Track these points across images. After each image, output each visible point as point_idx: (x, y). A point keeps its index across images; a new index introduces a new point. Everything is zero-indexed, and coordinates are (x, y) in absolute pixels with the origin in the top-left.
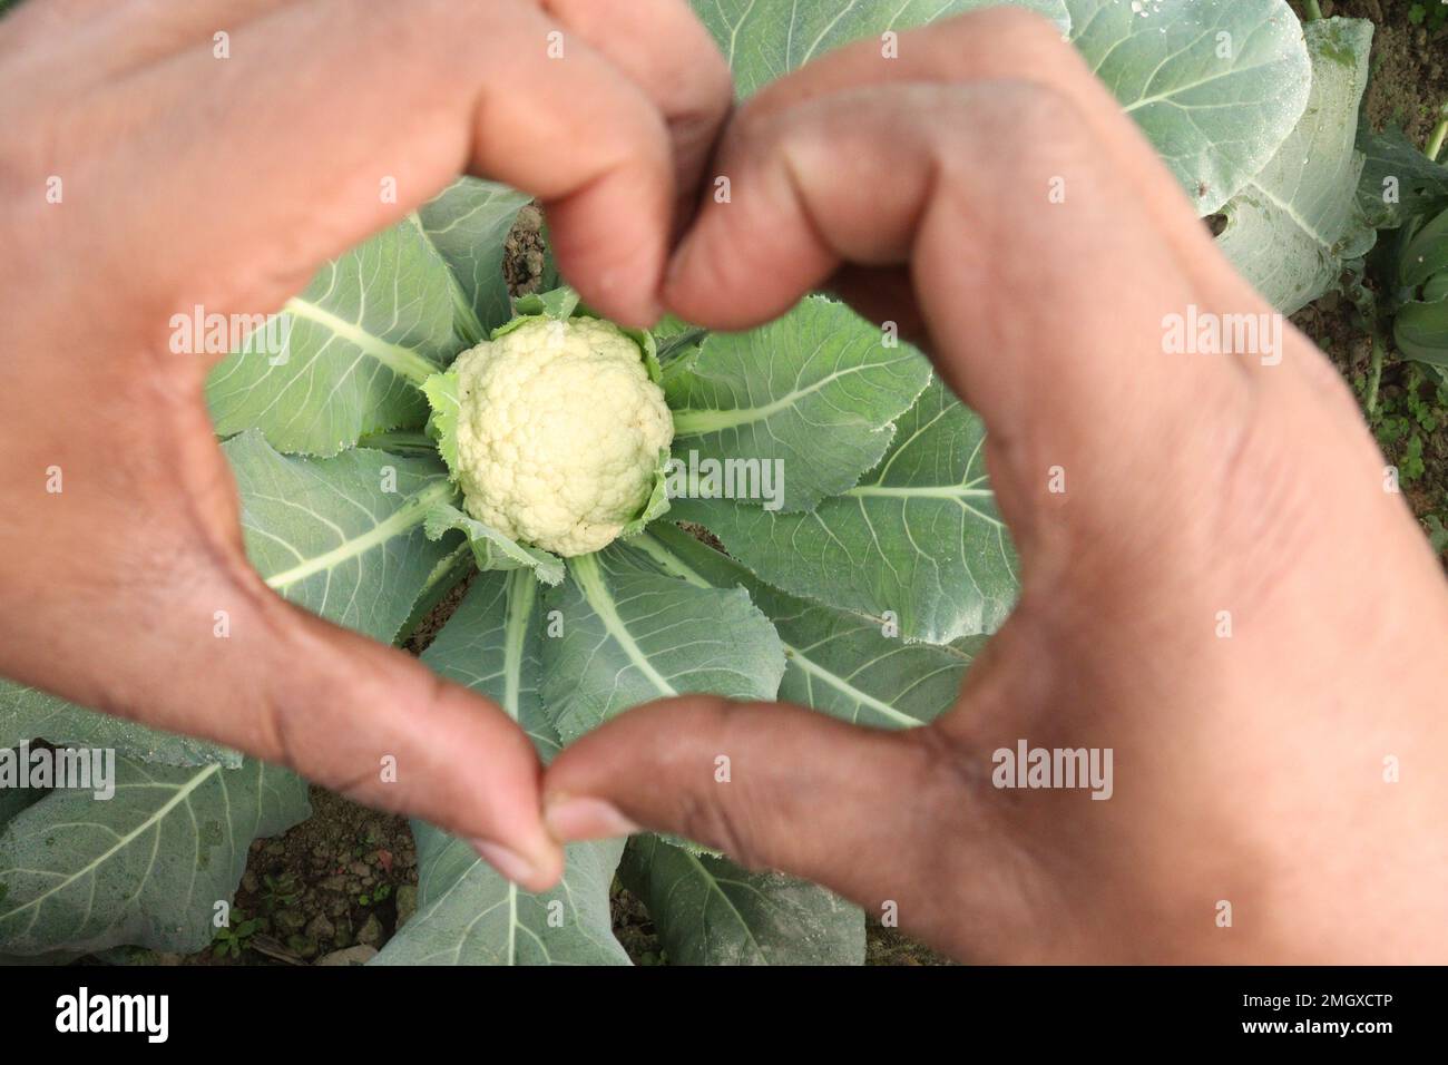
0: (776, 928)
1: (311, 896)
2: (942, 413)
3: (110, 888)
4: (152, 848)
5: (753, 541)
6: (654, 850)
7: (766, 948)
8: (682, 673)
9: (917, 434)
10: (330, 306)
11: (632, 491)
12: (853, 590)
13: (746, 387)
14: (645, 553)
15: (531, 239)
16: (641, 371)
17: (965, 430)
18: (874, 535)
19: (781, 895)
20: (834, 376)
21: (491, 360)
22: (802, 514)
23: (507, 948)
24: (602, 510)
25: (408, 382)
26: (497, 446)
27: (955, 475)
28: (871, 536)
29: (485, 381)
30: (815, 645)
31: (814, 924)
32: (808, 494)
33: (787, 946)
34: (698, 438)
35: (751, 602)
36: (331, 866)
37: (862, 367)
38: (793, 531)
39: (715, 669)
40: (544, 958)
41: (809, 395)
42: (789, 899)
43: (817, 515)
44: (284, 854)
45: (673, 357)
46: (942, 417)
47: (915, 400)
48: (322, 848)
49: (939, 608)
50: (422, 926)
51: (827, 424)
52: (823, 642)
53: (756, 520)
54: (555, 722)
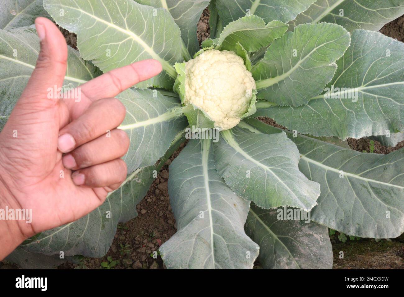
0: (300, 251)
1: (134, 254)
2: (353, 63)
3: (74, 233)
4: (87, 221)
5: (286, 118)
6: (255, 227)
7: (297, 258)
8: (265, 159)
9: (344, 72)
10: (144, 38)
11: (243, 106)
12: (323, 128)
13: (281, 65)
14: (248, 130)
15: (203, 33)
16: (244, 67)
17: (362, 67)
18: (330, 108)
19: (301, 239)
20: (315, 50)
21: (194, 64)
22: (303, 105)
23: (211, 241)
24: (233, 112)
25: (167, 73)
26: (197, 91)
27: (358, 84)
28: (329, 108)
29: (192, 70)
30: (309, 152)
31: (314, 249)
32: (305, 98)
33: (304, 257)
34: (264, 89)
35: (287, 137)
36: (141, 244)
37: (325, 44)
38: (300, 112)
39: (276, 156)
40: (224, 243)
41: (306, 59)
42: (304, 241)
43: (308, 106)
44: (125, 240)
45: (254, 64)
46: (353, 64)
47: (345, 52)
48: (138, 238)
49: (356, 126)
50: (181, 233)
51: (313, 68)
52: (313, 150)
53: (287, 111)
54: (222, 175)
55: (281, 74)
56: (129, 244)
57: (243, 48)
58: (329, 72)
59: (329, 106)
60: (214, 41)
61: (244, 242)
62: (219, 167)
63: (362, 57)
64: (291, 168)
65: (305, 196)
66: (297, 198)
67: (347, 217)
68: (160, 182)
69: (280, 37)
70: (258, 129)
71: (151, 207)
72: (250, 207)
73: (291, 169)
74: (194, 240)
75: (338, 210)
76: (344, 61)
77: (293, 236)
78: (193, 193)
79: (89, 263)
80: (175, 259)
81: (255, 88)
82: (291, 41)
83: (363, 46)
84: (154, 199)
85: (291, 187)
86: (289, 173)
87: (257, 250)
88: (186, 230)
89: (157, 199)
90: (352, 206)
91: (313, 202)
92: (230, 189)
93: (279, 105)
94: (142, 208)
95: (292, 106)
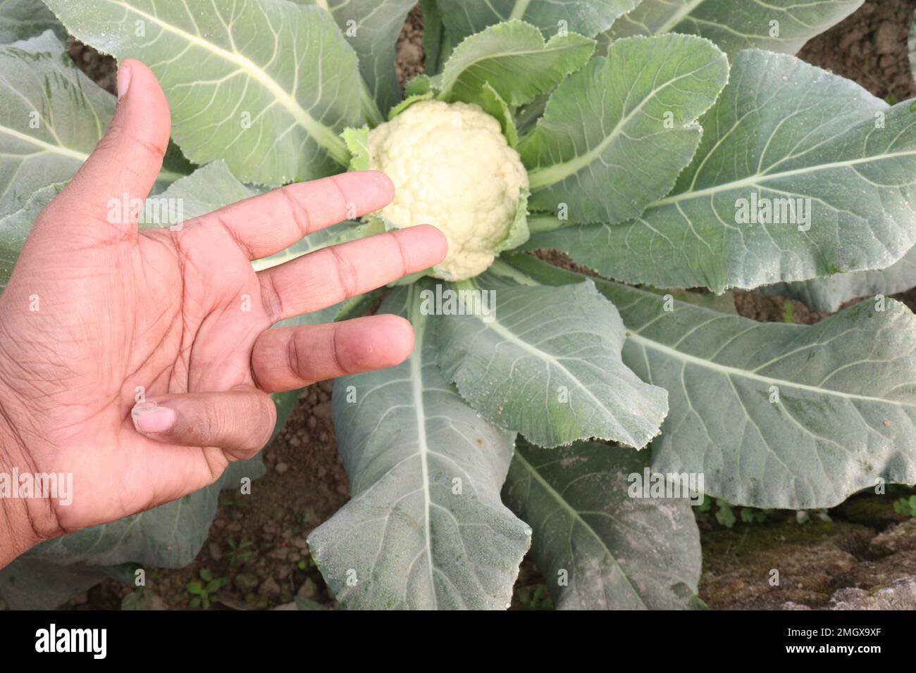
0: (628, 543)
2: (737, 123)
5: (594, 250)
6: (528, 495)
7: (621, 561)
8: (547, 339)
9: (718, 143)
10: (273, 72)
11: (500, 225)
12: (676, 269)
13: (583, 133)
14: (511, 279)
16: (502, 139)
17: (756, 132)
18: (690, 223)
19: (631, 517)
20: (652, 94)
21: (390, 132)
22: (632, 221)
23: (424, 520)
24: (478, 239)
25: (328, 154)
27: (750, 169)
28: (688, 225)
29: (386, 146)
30: (648, 324)
31: (660, 539)
32: (636, 203)
33: (638, 558)
34: (547, 189)
35: (597, 291)
36: (277, 540)
37: (674, 80)
38: (626, 235)
39: (572, 332)
40: (454, 523)
41: (634, 117)
42: (637, 520)
43: (644, 221)
44: (240, 532)
45: (525, 134)
46: (738, 126)
47: (717, 97)
48: (270, 526)
49: (745, 262)
50: (358, 503)
51: (649, 135)
52: (653, 321)
53: (596, 233)
54: (451, 377)
55: (582, 152)
56: (249, 539)
57: (498, 97)
58: (685, 144)
59: (687, 219)
60: (432, 82)
61: (497, 520)
62: (445, 358)
63: (756, 110)
64: (605, 356)
65: (634, 417)
66: (614, 420)
67: (729, 463)
68: (318, 402)
69: (579, 70)
70: (535, 277)
71: (299, 458)
72: (516, 448)
73: (603, 358)
74: (386, 518)
75: (709, 450)
76: (718, 122)
77: (612, 511)
78: (386, 417)
79: (158, 584)
80: (343, 560)
81: (526, 185)
82: (603, 77)
83: (758, 85)
84: (306, 439)
85: (603, 397)
86: (600, 369)
87: (526, 536)
88: (368, 497)
89: (312, 439)
90: (741, 440)
91: (651, 428)
92: (470, 406)
93: (578, 222)
94: (279, 459)
95: (608, 223)
